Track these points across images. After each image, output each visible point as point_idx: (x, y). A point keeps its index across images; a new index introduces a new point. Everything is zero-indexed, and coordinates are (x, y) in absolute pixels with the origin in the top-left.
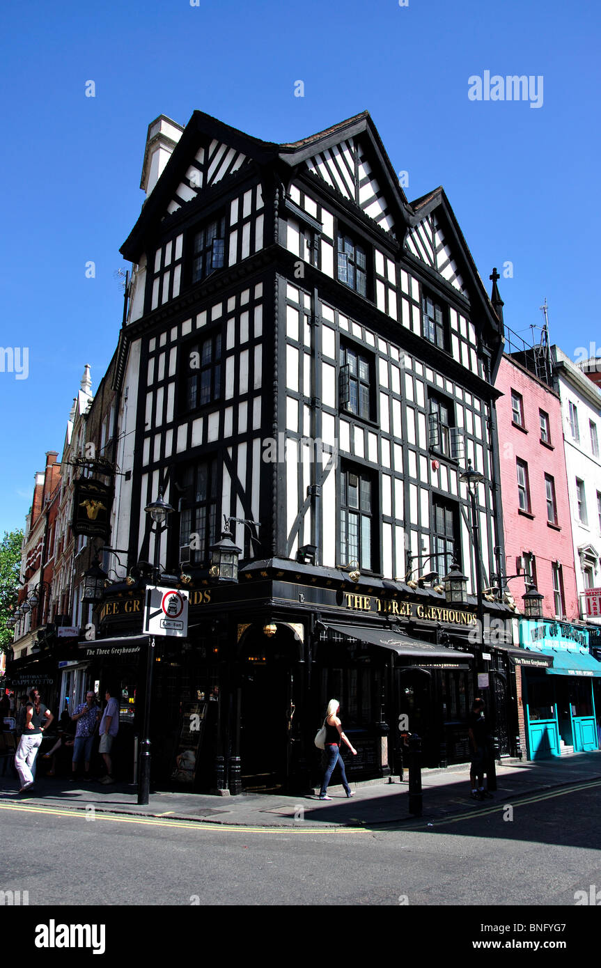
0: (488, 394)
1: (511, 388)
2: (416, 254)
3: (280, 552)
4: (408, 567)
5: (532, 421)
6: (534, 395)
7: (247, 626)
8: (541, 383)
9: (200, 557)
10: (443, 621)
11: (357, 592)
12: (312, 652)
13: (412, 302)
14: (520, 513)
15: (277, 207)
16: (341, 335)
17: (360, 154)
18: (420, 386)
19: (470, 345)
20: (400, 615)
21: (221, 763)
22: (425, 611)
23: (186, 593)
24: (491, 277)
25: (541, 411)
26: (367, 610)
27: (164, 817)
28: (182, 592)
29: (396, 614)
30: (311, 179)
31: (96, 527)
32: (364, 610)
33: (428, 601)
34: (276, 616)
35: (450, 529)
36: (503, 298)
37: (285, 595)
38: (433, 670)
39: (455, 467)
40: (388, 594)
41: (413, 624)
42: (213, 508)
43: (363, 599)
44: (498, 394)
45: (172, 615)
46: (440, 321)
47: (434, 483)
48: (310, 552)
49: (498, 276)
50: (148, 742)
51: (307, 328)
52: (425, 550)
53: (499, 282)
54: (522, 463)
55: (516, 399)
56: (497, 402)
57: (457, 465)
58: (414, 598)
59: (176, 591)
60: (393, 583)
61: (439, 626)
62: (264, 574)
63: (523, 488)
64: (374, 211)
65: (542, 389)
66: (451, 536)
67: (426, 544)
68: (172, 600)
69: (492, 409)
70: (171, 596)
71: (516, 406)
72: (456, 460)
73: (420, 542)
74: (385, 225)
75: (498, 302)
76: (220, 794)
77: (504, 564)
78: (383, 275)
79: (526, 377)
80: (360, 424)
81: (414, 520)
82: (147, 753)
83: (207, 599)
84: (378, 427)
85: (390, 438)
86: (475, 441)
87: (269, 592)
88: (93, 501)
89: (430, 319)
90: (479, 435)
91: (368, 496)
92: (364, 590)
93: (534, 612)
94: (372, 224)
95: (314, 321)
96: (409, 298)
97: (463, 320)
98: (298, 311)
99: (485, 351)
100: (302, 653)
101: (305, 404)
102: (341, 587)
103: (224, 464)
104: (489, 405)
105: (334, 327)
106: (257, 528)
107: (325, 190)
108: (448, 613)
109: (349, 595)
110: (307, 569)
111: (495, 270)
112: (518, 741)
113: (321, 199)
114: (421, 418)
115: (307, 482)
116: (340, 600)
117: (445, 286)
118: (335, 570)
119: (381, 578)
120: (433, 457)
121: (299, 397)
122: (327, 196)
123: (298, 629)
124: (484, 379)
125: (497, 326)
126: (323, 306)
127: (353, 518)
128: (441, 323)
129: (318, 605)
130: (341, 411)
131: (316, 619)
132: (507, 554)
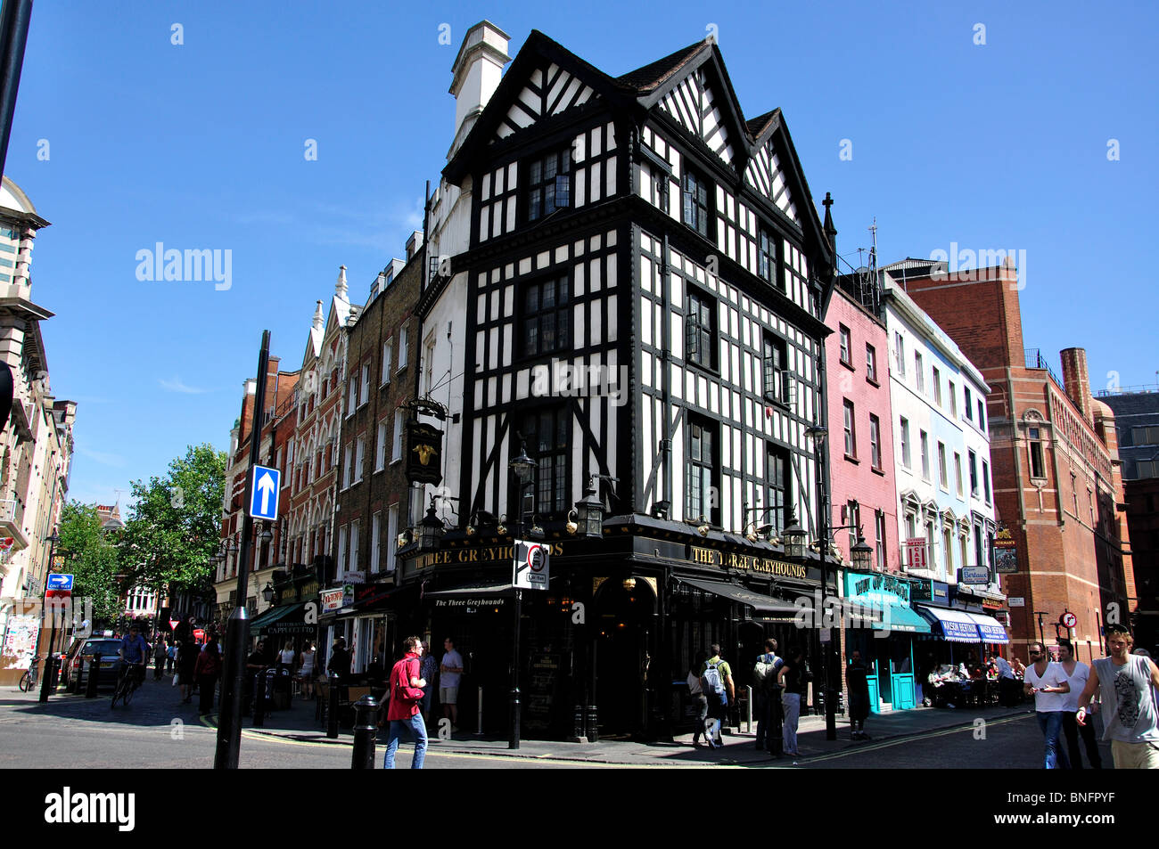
0: (817, 332)
1: (840, 323)
2: (754, 186)
3: (639, 508)
4: (745, 519)
5: (860, 357)
6: (862, 328)
7: (604, 579)
8: (869, 314)
9: (545, 508)
10: (775, 574)
11: (703, 546)
12: (666, 604)
13: (749, 238)
14: (846, 458)
15: (631, 152)
16: (688, 281)
17: (703, 81)
18: (756, 328)
19: (802, 279)
20: (738, 568)
21: (579, 712)
22: (760, 563)
23: (547, 547)
24: (824, 203)
25: (868, 345)
26: (711, 564)
27: (547, 758)
28: (544, 546)
29: (735, 567)
30: (661, 117)
31: (428, 473)
32: (708, 564)
33: (763, 554)
34: (637, 570)
35: (780, 477)
36: (836, 227)
37: (644, 550)
38: (766, 624)
39: (786, 413)
40: (728, 547)
41: (749, 578)
42: (561, 460)
43: (707, 553)
44: (828, 331)
45: (536, 568)
46: (773, 255)
47: (768, 432)
48: (663, 507)
49: (832, 202)
50: (517, 690)
51: (658, 277)
52: (759, 501)
53: (832, 207)
54: (848, 403)
55: (843, 333)
56: (827, 340)
57: (789, 410)
58: (751, 551)
59: (539, 545)
60: (731, 536)
61: (773, 579)
62: (625, 529)
63: (848, 431)
64: (716, 142)
65: (869, 321)
66: (781, 485)
67: (761, 496)
68: (537, 554)
69: (822, 348)
70: (535, 550)
71: (843, 342)
72: (788, 405)
73: (755, 492)
74: (726, 157)
75: (832, 232)
76: (578, 741)
77: (830, 514)
78: (723, 212)
79: (854, 309)
80: (704, 373)
81: (750, 471)
82: (517, 702)
83: (558, 552)
84: (719, 376)
85: (730, 386)
86: (806, 384)
87: (630, 547)
88: (425, 446)
89: (765, 254)
90: (809, 378)
91: (709, 447)
92: (708, 543)
93: (864, 565)
94: (714, 156)
95: (664, 269)
96: (746, 234)
97: (795, 252)
98: (650, 260)
99: (817, 286)
100: (656, 606)
101: (658, 357)
102: (690, 541)
103: (575, 416)
104: (818, 344)
105: (681, 273)
106: (614, 483)
107: (673, 127)
108: (780, 567)
109: (696, 549)
110: (661, 524)
111: (828, 194)
112: (841, 697)
113: (669, 137)
114: (757, 362)
115: (659, 437)
116: (688, 554)
117: (779, 217)
118: (683, 524)
119: (721, 531)
120: (767, 403)
121: (651, 350)
122: (674, 132)
123: (652, 582)
124: (814, 315)
125: (829, 258)
126: (672, 252)
127: (696, 470)
128: (774, 256)
129: (670, 559)
130: (687, 362)
131: (669, 573)
132: (833, 503)
